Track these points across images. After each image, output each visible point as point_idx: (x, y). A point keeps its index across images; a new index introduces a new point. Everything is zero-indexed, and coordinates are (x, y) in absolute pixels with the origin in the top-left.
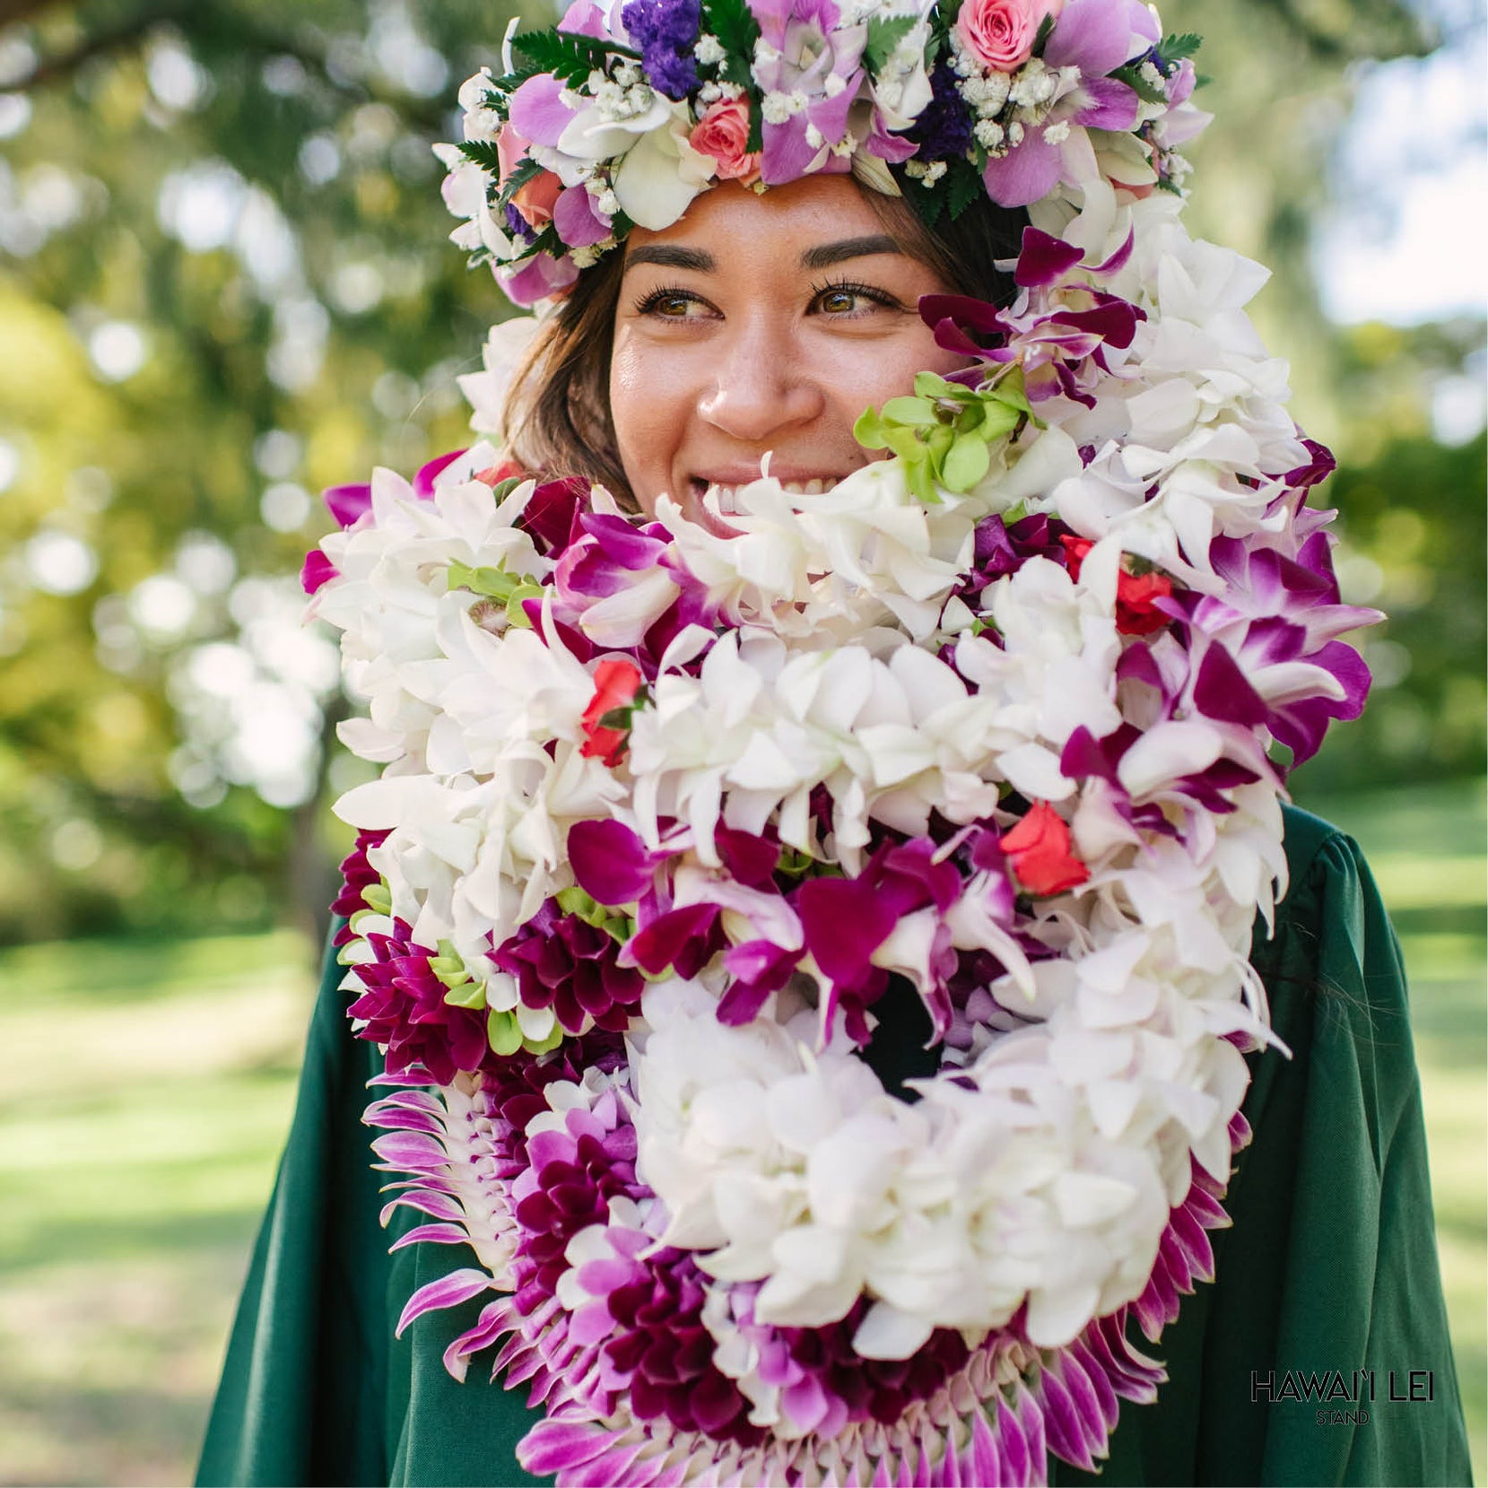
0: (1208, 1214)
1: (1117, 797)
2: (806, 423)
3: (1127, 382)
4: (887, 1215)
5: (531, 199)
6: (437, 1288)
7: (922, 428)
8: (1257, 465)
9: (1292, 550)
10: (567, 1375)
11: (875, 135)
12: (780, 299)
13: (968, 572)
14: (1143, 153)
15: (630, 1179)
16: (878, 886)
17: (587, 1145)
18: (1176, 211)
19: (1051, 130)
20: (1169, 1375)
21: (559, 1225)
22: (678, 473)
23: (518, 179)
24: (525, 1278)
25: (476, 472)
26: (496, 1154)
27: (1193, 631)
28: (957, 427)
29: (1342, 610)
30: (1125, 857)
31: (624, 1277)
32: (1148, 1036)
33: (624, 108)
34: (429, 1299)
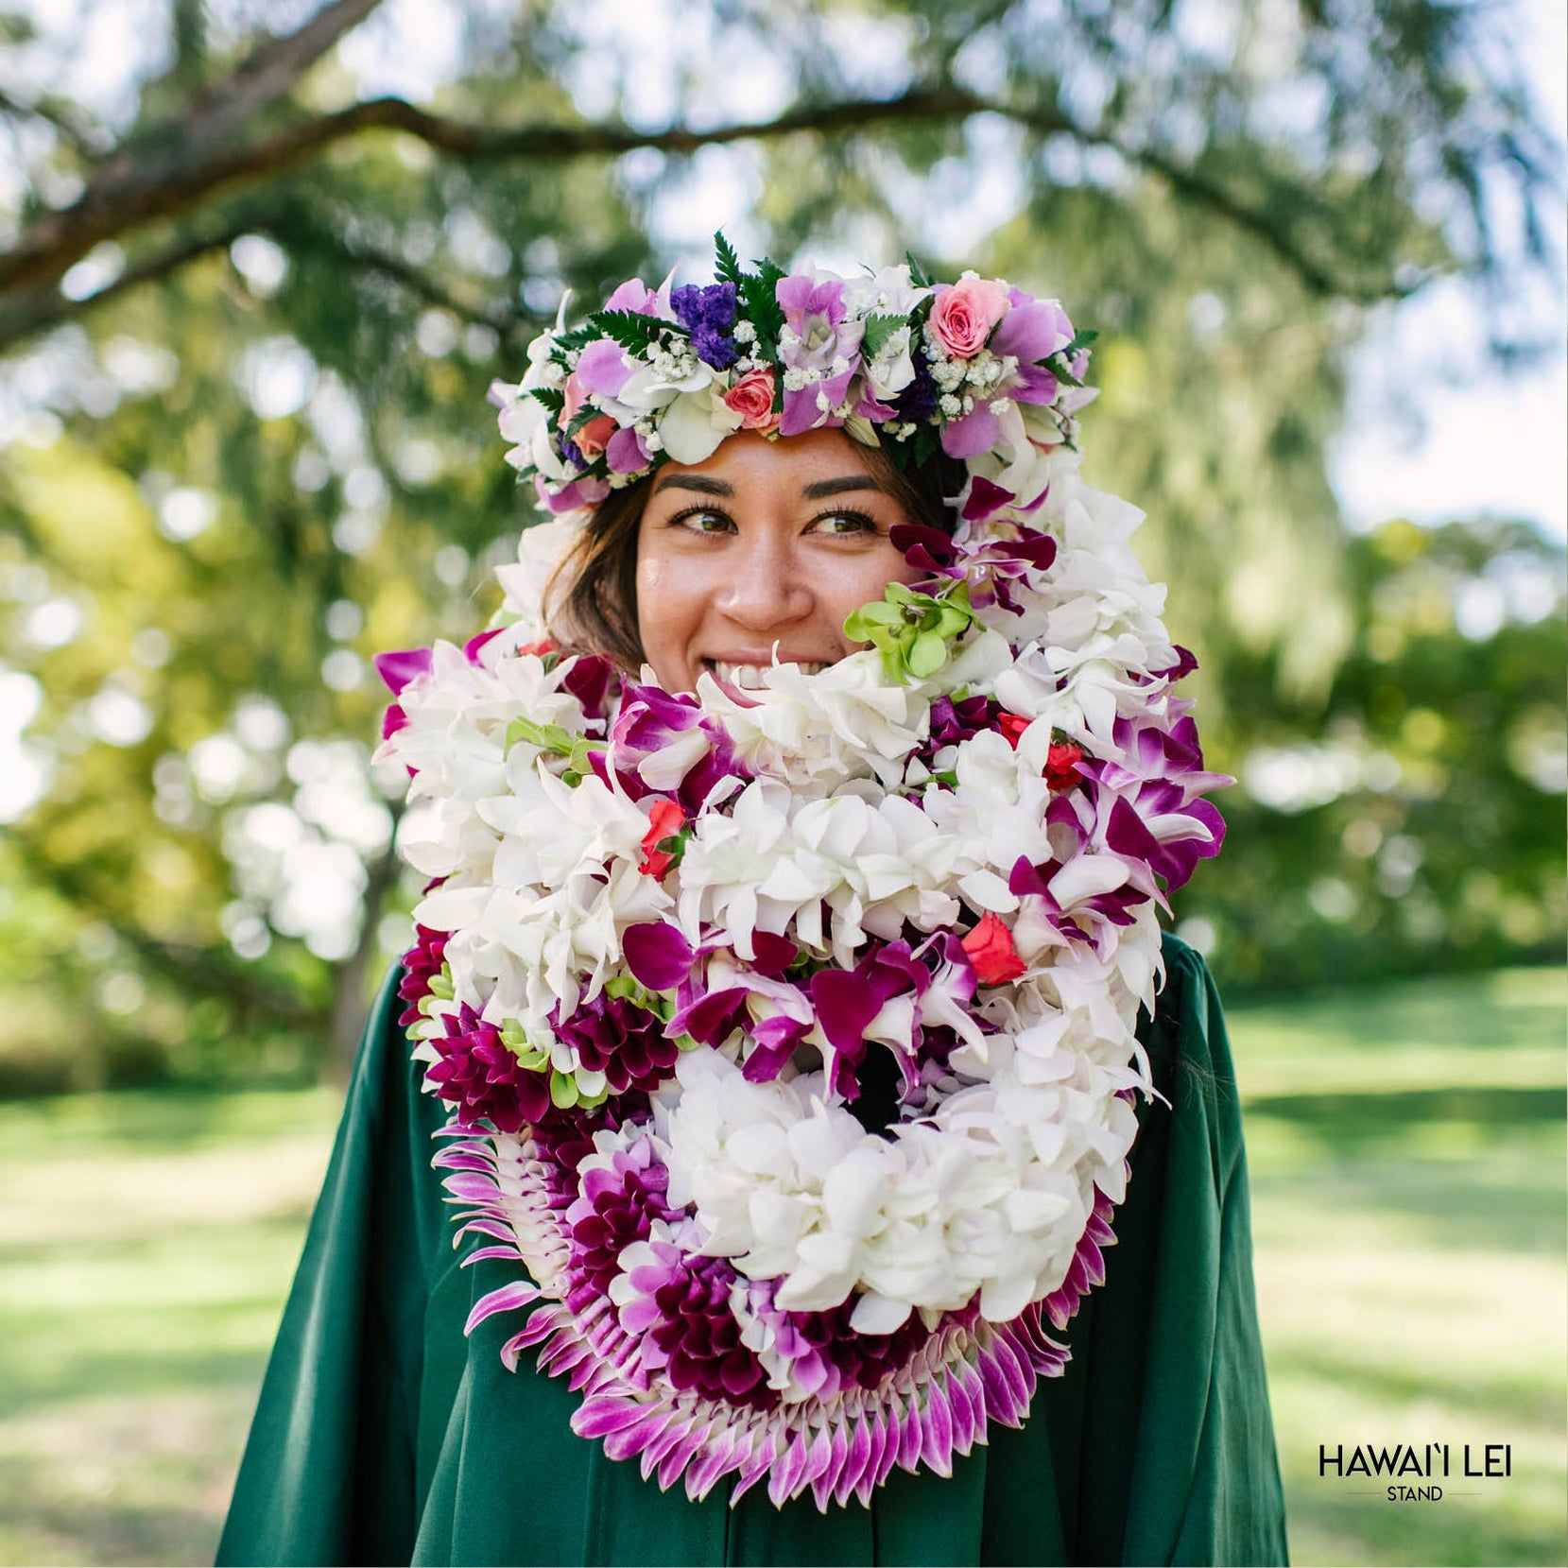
0: (1100, 1235)
1: (1051, 911)
2: (800, 620)
3: (1041, 596)
4: (882, 1224)
5: (588, 435)
6: (499, 1296)
7: (894, 627)
8: (1144, 665)
9: (1169, 727)
10: (611, 1361)
11: (864, 402)
12: (783, 521)
13: (926, 739)
14: (1054, 420)
15: (663, 1205)
16: (868, 977)
17: (631, 1179)
18: (1075, 465)
19: (996, 403)
20: (1073, 1356)
21: (612, 1241)
22: (691, 655)
23: (579, 420)
24: (577, 1284)
25: (521, 645)
26: (548, 1189)
27: (1101, 788)
28: (921, 626)
29: (1203, 775)
30: (1050, 956)
31: (665, 1280)
32: (1069, 1090)
33: (676, 372)
34: (493, 1304)
